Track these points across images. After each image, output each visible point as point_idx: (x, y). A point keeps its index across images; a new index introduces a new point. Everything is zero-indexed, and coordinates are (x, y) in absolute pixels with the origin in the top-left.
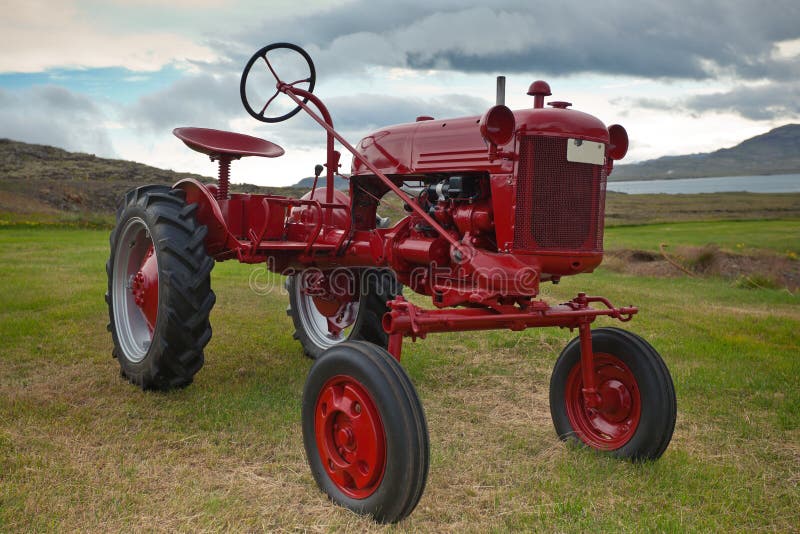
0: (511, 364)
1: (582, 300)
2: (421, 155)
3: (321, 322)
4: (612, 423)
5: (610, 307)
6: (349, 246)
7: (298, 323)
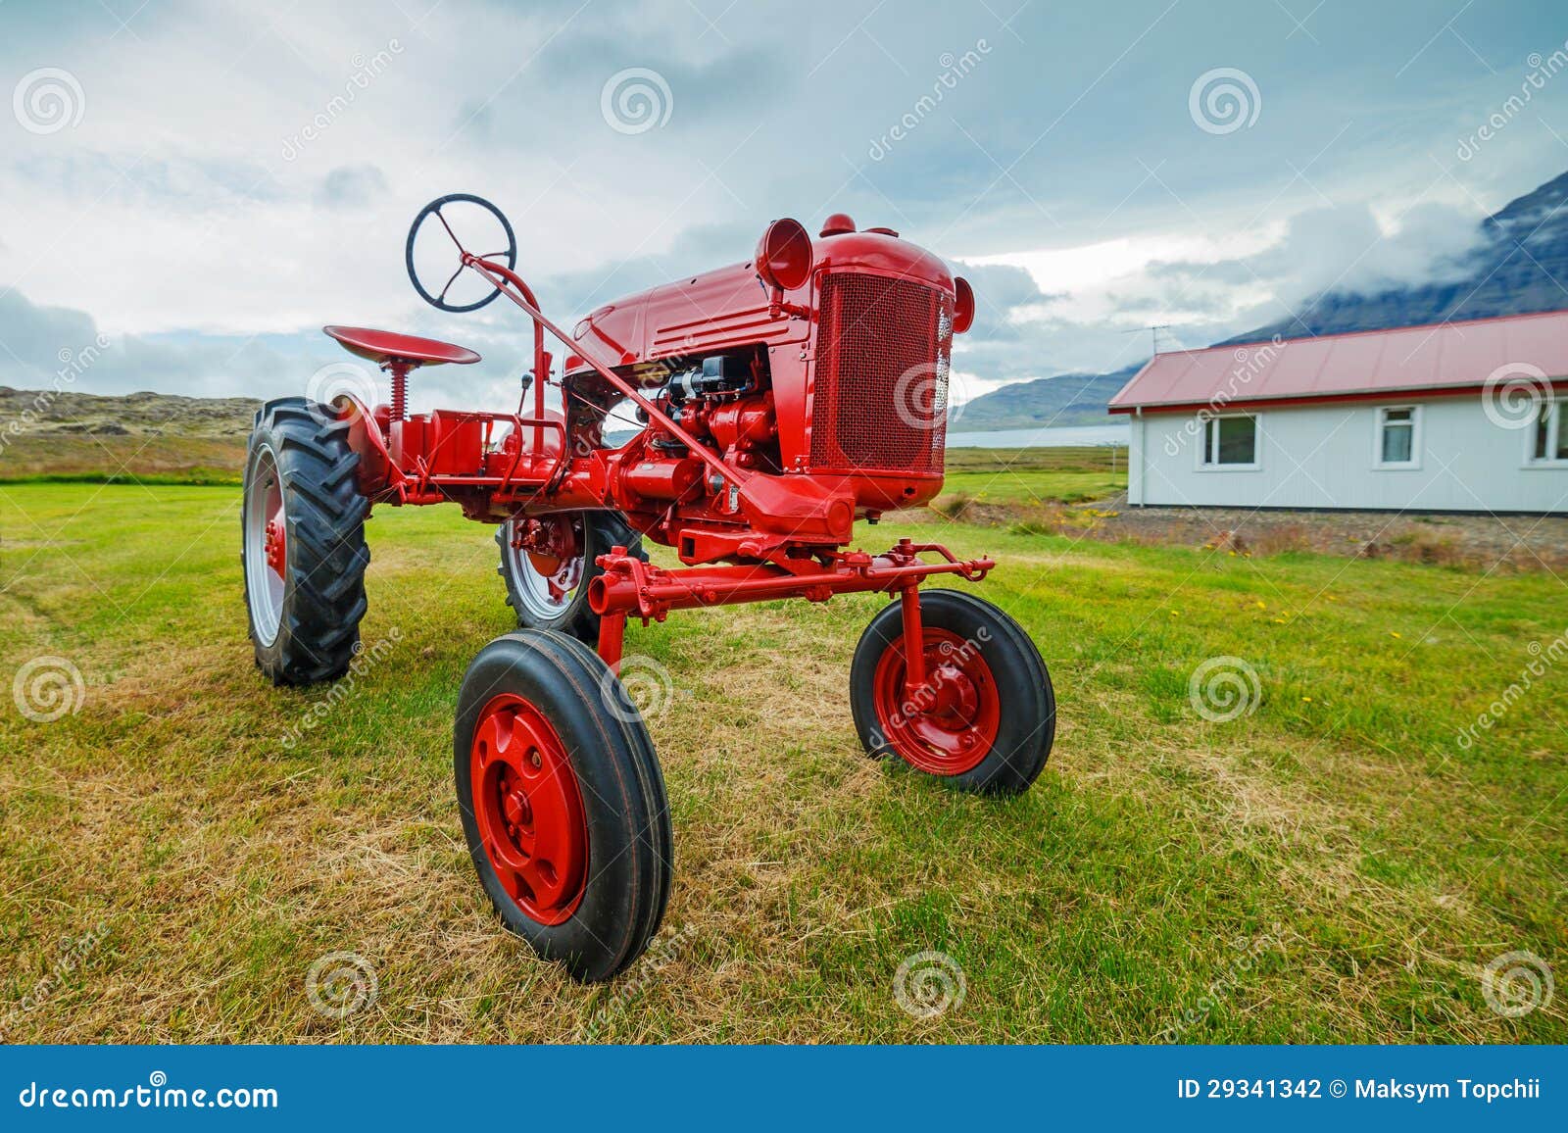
0: (780, 631)
1: (905, 550)
2: (659, 332)
3: (539, 584)
4: (949, 731)
5: (950, 559)
6: (563, 479)
7: (511, 585)
